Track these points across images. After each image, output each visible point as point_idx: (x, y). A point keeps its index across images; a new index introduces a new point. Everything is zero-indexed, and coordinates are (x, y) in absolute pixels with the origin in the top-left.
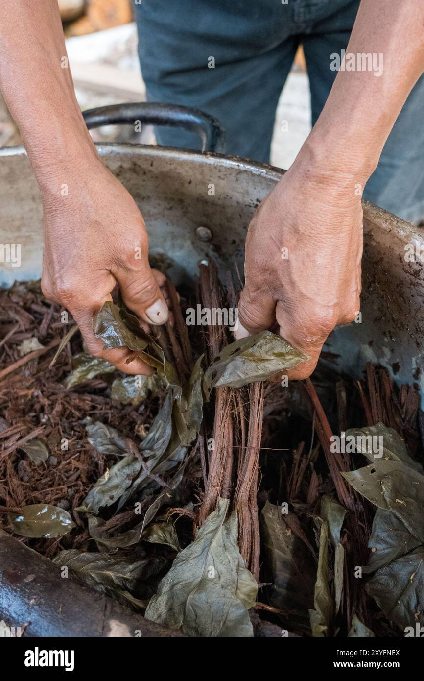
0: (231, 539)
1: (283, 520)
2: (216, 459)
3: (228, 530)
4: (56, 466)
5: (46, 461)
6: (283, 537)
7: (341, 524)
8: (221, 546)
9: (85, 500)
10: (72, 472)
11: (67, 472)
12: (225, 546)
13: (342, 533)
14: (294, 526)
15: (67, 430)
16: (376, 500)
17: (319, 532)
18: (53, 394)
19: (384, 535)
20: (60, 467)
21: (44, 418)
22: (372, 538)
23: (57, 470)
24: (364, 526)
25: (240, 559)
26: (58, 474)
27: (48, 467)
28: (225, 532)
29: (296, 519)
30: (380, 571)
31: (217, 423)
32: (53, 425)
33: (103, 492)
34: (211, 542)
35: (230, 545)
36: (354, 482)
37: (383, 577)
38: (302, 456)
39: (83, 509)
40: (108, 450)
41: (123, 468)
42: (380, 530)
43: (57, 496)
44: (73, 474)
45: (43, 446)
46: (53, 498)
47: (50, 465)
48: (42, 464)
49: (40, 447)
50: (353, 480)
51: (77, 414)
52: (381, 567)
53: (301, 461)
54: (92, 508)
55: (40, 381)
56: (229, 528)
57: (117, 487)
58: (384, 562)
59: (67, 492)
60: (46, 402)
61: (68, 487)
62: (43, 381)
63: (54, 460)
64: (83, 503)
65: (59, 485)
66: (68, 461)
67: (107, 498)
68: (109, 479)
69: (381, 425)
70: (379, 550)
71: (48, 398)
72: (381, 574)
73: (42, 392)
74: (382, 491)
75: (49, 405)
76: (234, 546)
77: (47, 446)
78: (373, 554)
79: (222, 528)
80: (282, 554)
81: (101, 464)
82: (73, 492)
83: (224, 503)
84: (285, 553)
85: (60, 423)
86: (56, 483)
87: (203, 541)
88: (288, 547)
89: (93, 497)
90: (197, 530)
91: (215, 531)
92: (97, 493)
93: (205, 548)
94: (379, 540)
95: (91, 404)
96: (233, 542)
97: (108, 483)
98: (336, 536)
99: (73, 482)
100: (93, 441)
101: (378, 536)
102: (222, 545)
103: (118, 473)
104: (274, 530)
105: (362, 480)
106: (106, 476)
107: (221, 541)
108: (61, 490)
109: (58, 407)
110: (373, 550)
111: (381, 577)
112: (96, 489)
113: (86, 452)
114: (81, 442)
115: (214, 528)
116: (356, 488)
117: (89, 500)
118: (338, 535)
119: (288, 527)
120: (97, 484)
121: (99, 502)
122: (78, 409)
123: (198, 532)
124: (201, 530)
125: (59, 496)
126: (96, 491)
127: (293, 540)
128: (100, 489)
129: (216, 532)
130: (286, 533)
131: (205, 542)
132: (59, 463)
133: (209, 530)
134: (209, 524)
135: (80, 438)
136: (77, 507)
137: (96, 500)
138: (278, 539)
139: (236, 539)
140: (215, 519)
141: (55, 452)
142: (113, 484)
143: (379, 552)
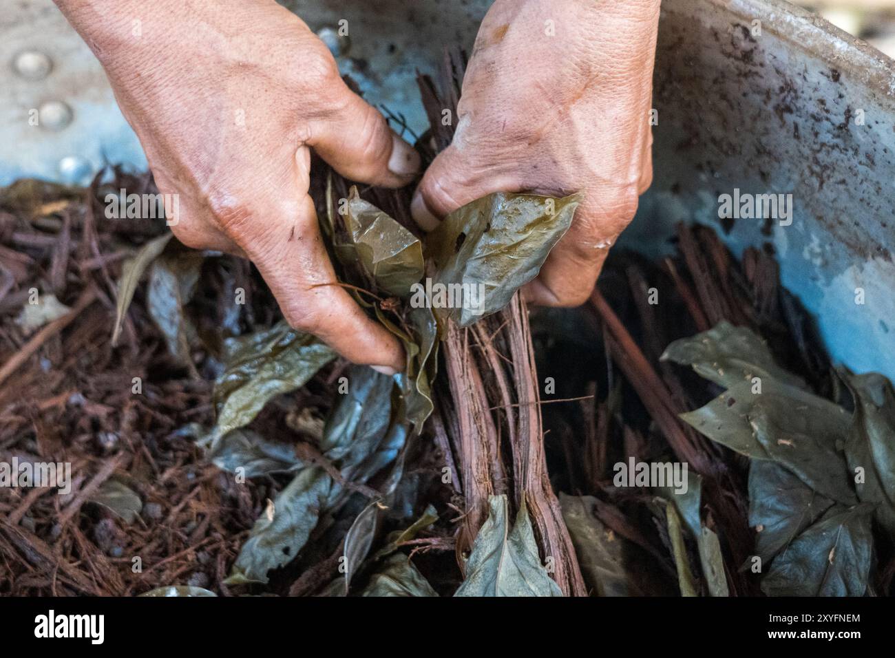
0: (529, 558)
1: (597, 517)
2: (471, 436)
3: (520, 546)
4: (162, 520)
5: (141, 513)
6: (603, 545)
7: (698, 499)
8: (514, 575)
9: (237, 563)
10: (193, 524)
11: (184, 524)
12: (520, 573)
13: (703, 513)
14: (615, 524)
15: (159, 452)
16: (746, 448)
17: (664, 520)
18: (109, 393)
19: (771, 501)
20: (171, 518)
21: (108, 440)
22: (753, 510)
23: (167, 525)
24: (733, 495)
25: (552, 586)
26: (171, 531)
27: (149, 524)
28: (514, 549)
29: (616, 512)
30: (778, 559)
31: (455, 372)
32: (132, 449)
33: (268, 544)
34: (496, 573)
35: (528, 568)
36: (705, 425)
37: (784, 566)
38: (596, 407)
39: (238, 580)
40: (258, 468)
41: (298, 494)
42: (763, 495)
43: (179, 571)
44: (198, 526)
45: (126, 489)
46: (175, 574)
47: (150, 518)
48: (136, 521)
49: (121, 491)
50: (703, 424)
51: (167, 419)
52: (779, 552)
53: (597, 416)
54: (254, 575)
55: (75, 375)
56: (520, 541)
57: (292, 530)
58: (782, 542)
59: (198, 559)
60: (102, 411)
61: (197, 550)
62: (81, 374)
63: (156, 510)
64: (234, 568)
65: (178, 550)
66: (181, 505)
67: (279, 553)
68: (276, 518)
69: (725, 325)
70: (770, 526)
71: (102, 401)
72: (781, 564)
73: (85, 394)
74: (753, 432)
75: (109, 415)
76: (536, 568)
77: (134, 488)
78: (760, 535)
79: (507, 545)
80: (608, 572)
81: (245, 497)
82: (208, 557)
83: (498, 503)
84: (612, 570)
85: (143, 441)
86: (171, 548)
87: (480, 574)
88: (614, 559)
89: (252, 555)
90: (466, 560)
91: (497, 551)
92: (258, 546)
93: (488, 584)
94: (765, 511)
95: (186, 396)
96: (533, 562)
97: (275, 527)
98: (694, 521)
99: (202, 539)
100: (222, 461)
101: (762, 505)
102: (517, 572)
103: (290, 506)
104: (585, 537)
105: (717, 421)
106: (270, 513)
107: (513, 567)
108: (185, 558)
109: (128, 415)
110: (760, 529)
111: (781, 567)
112: (255, 541)
113: (207, 484)
114: (192, 468)
115: (494, 548)
116: (710, 435)
117: (244, 560)
118: (697, 518)
119: (606, 527)
120: (256, 529)
121: (265, 561)
122: (166, 410)
123: (467, 562)
124: (472, 557)
125: (183, 568)
126: (257, 543)
127: (619, 547)
128: (262, 540)
129: (500, 555)
130: (606, 537)
131: (484, 575)
132: (166, 512)
133: (487, 554)
134: (485, 545)
135: (188, 461)
136: (225, 578)
137: (259, 559)
138: (596, 551)
139: (536, 556)
140: (491, 532)
141: (151, 494)
142: (284, 527)
143: (771, 530)
